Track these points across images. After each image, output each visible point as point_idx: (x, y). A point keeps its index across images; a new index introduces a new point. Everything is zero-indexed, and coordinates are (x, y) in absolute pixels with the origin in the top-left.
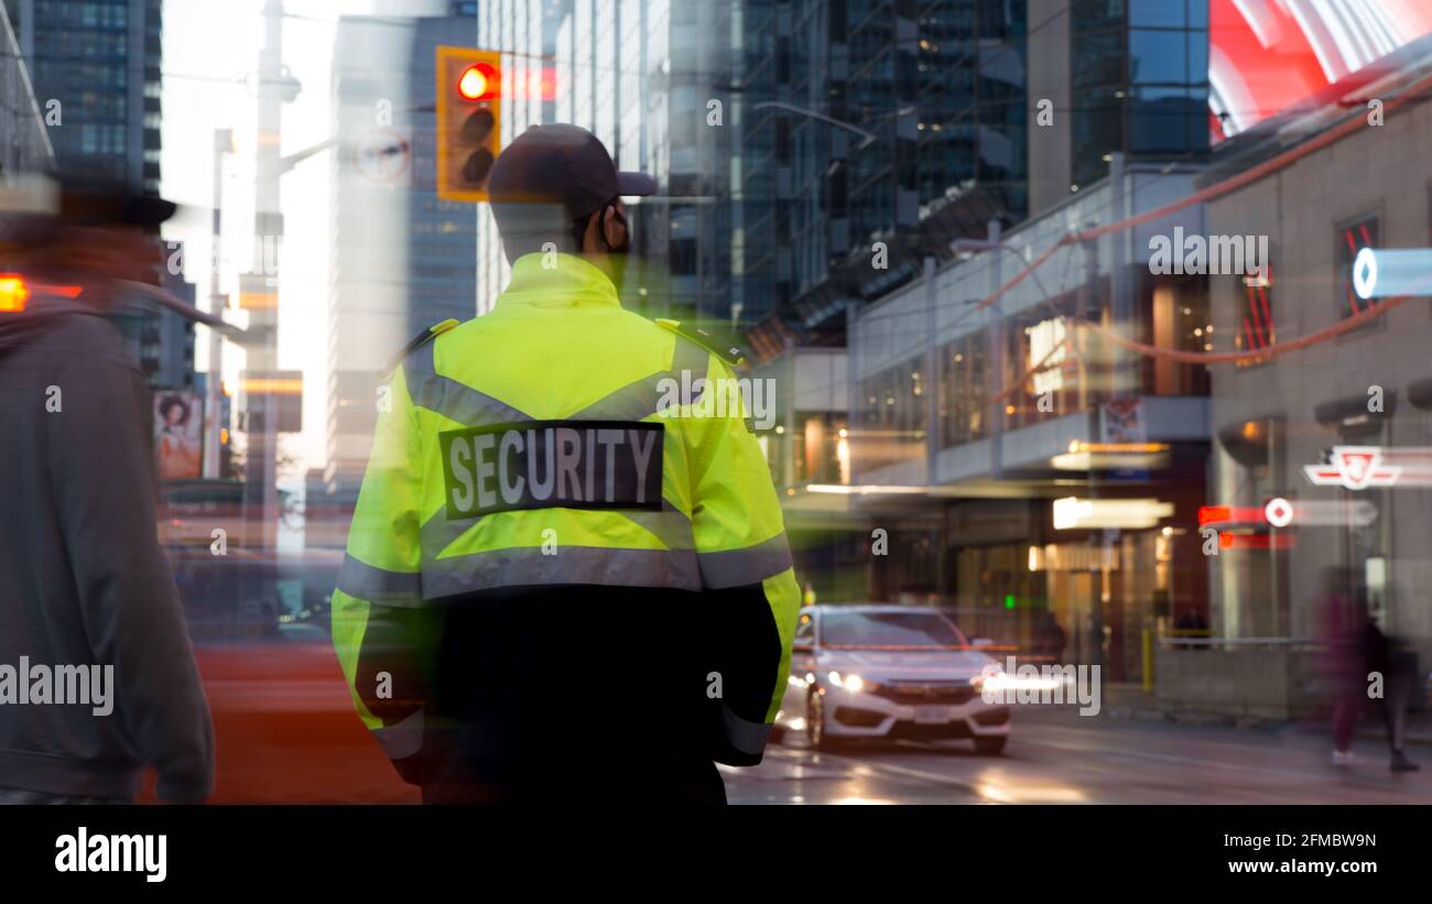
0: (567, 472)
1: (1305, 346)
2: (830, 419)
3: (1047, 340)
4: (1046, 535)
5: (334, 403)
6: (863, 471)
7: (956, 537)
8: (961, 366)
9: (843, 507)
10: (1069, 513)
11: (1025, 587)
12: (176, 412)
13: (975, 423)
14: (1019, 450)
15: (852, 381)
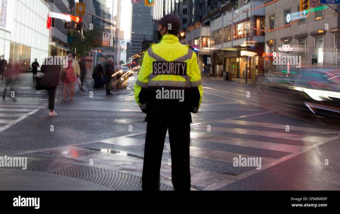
0: (172, 70)
1: (279, 29)
2: (207, 37)
3: (240, 26)
4: (239, 56)
5: (131, 33)
6: (212, 45)
7: (226, 56)
8: (227, 30)
9: (209, 51)
10: (243, 53)
11: (236, 65)
12: (106, 35)
13: (229, 39)
14: (236, 43)
15: (210, 32)
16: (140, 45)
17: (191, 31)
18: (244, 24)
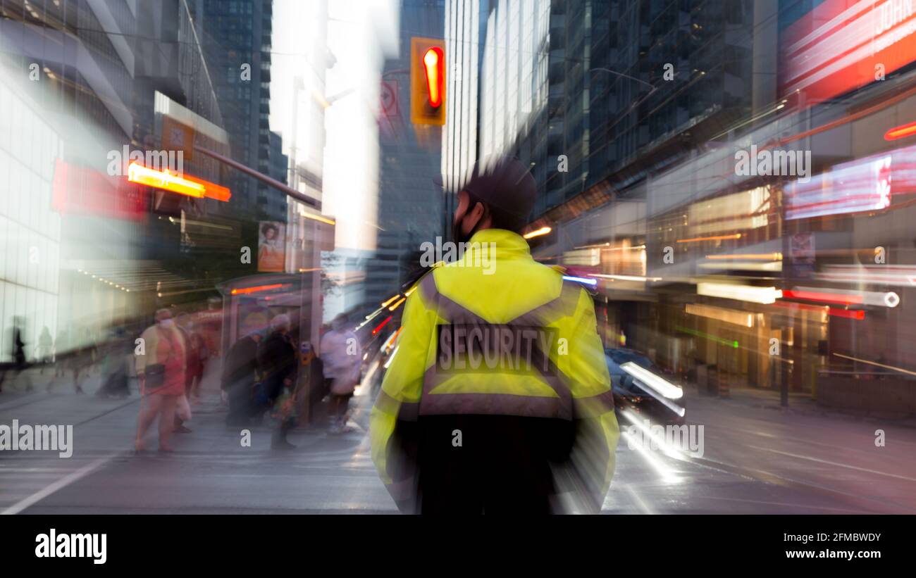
2: (636, 239)
3: (759, 197)
4: (758, 307)
6: (654, 269)
9: (642, 289)
11: (745, 338)
12: (271, 232)
13: (718, 243)
15: (648, 218)
16: (394, 269)
17: (576, 214)
18: (774, 186)
